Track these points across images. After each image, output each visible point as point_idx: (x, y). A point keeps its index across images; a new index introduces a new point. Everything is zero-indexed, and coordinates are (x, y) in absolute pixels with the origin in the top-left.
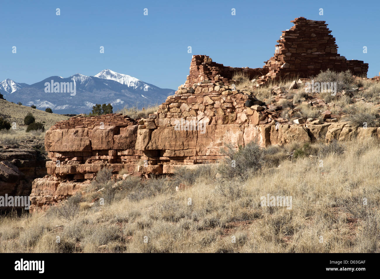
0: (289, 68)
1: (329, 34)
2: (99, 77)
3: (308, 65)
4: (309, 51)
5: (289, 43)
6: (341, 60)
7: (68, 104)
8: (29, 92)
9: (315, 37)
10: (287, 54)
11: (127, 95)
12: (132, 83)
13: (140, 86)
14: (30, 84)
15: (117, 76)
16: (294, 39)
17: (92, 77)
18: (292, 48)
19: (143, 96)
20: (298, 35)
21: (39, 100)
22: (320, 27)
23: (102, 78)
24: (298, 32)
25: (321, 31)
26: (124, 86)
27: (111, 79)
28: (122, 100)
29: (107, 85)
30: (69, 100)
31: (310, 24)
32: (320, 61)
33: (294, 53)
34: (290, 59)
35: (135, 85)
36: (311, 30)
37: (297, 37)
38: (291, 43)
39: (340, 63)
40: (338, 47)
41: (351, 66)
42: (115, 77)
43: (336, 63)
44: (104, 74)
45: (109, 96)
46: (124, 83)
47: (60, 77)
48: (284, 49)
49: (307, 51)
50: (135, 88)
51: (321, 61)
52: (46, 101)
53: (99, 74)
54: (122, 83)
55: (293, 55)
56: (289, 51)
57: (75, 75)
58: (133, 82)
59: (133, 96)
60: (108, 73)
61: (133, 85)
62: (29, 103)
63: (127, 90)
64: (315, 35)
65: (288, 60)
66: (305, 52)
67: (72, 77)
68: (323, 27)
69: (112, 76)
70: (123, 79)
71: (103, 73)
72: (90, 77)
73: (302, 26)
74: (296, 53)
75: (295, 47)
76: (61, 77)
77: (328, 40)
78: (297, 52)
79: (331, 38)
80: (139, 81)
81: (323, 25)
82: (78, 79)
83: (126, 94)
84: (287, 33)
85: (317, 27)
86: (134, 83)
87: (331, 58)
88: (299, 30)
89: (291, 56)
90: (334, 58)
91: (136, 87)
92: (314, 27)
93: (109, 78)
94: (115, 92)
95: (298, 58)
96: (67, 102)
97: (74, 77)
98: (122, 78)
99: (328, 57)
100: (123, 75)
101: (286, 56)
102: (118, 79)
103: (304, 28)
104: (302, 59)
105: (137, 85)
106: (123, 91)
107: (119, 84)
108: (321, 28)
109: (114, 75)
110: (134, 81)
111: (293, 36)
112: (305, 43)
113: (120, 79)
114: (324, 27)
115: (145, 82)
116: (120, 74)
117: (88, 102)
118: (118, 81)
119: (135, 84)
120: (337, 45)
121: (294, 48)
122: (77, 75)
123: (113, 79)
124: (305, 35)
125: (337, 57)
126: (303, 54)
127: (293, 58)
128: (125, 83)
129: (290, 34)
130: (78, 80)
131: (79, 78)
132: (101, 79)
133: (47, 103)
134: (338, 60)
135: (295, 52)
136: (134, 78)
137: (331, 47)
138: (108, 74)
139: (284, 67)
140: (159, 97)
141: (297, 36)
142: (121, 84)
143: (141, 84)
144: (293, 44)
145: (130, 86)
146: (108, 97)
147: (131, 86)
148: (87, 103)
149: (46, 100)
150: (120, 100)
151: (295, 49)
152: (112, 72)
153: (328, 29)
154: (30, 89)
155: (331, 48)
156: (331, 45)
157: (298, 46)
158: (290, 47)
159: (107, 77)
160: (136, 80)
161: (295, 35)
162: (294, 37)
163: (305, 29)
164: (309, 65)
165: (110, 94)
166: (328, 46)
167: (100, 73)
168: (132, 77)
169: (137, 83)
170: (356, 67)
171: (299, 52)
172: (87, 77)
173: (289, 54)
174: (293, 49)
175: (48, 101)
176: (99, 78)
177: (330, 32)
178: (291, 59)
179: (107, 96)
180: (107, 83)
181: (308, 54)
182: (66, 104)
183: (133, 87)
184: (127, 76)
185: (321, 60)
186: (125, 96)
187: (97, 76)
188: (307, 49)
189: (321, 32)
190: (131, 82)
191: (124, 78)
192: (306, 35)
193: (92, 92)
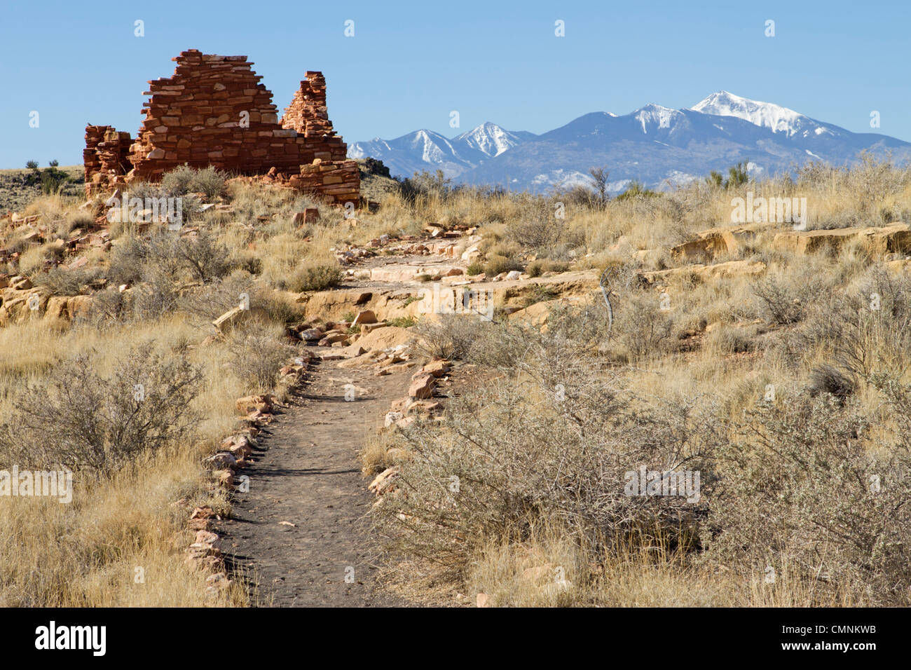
0: (164, 159)
1: (258, 84)
2: (702, 110)
3: (209, 151)
4: (211, 122)
5: (160, 106)
6: (283, 138)
7: (629, 179)
8: (537, 153)
9: (224, 90)
10: (157, 130)
11: (770, 151)
12: (782, 122)
13: (803, 130)
14: (539, 133)
15: (745, 106)
16: (173, 97)
17: (687, 112)
18: (170, 116)
19: (810, 153)
20: (183, 87)
21: (562, 170)
22: (235, 68)
23: (710, 112)
24: (182, 81)
25: (238, 78)
26: (764, 131)
27: (731, 115)
28: (759, 164)
29: (722, 128)
30: (631, 168)
31: (211, 65)
32: (236, 142)
33: (174, 127)
34: (165, 140)
35: (791, 128)
36: (213, 75)
37: (180, 93)
38: (166, 106)
39: (282, 145)
40: (278, 111)
41: (308, 151)
42: (741, 109)
43: (272, 145)
44: (715, 102)
45: (728, 156)
46: (763, 122)
47: (609, 115)
48: (151, 118)
49: (205, 120)
50: (790, 132)
51: (239, 142)
52: (578, 173)
53: (701, 103)
54: (759, 123)
55: (172, 130)
56: (162, 123)
57: (645, 109)
58: (785, 121)
59: (784, 155)
60: (724, 100)
61: (786, 127)
62: (537, 179)
63: (770, 141)
64: (222, 87)
65: (160, 143)
66: (199, 123)
67: (638, 113)
68: (241, 68)
69: (733, 106)
70: (762, 114)
71: (712, 99)
72: (681, 110)
73: (192, 69)
74: (180, 127)
75: (176, 113)
76: (612, 114)
77: (254, 97)
78: (183, 125)
79: (262, 92)
80: (801, 118)
81: (241, 66)
82: (652, 116)
83: (767, 149)
84: (157, 85)
85: (228, 69)
86: (787, 123)
87: (262, 134)
88: (183, 78)
89: (169, 133)
90: (269, 134)
91: (793, 132)
92: (220, 70)
93: (725, 112)
94: (742, 146)
95: (186, 136)
96: (627, 172)
97: (642, 112)
98: (759, 112)
99: (255, 133)
100: (759, 103)
101: (155, 133)
102: (748, 114)
103: (197, 74)
104: (193, 139)
105: (795, 127)
106: (760, 142)
107: (752, 125)
108: (236, 72)
109: (737, 105)
110: (788, 118)
111: (169, 91)
112: (200, 103)
113: (755, 114)
114: (247, 68)
115: (815, 118)
116: (754, 102)
117: (676, 172)
118: (749, 119)
119: (790, 124)
120: (276, 106)
121: (175, 116)
122: (650, 109)
123: (736, 114)
124: (199, 88)
125: (274, 131)
126: (195, 129)
127: (172, 138)
128: (767, 124)
129: (163, 88)
130: (652, 120)
131: (653, 114)
132: (707, 115)
133: (579, 178)
134: (279, 138)
135: (177, 124)
136: (787, 109)
137: (261, 111)
138: (723, 104)
139: (153, 157)
140: (850, 156)
141: (181, 91)
142: (757, 126)
143: (807, 124)
144: (170, 108)
145: (778, 131)
146: (725, 157)
147: (781, 130)
148: (674, 175)
149: (577, 170)
150: (753, 164)
151: (177, 118)
152: (735, 98)
153: (255, 72)
154: (537, 144)
155: (262, 113)
156: (262, 106)
157: (182, 112)
158: (165, 115)
159: (721, 110)
160: (792, 114)
161: (176, 88)
162: (173, 93)
163: (199, 75)
164: (212, 151)
165: (729, 150)
166: (255, 110)
167: (704, 101)
168: (783, 107)
169: (796, 122)
170: (317, 152)
171: (187, 124)
172: (674, 112)
173: (163, 129)
174: (171, 118)
175: (581, 172)
176: (702, 112)
177: (259, 78)
178: (169, 139)
179: (722, 156)
180: (720, 124)
181: (208, 127)
182: (624, 179)
183: (784, 132)
184: (771, 105)
185: (238, 139)
186: (765, 154)
187: (697, 108)
188: (206, 117)
189: (236, 80)
190: (780, 121)
191: (763, 111)
192: (201, 87)
193: (685, 147)
